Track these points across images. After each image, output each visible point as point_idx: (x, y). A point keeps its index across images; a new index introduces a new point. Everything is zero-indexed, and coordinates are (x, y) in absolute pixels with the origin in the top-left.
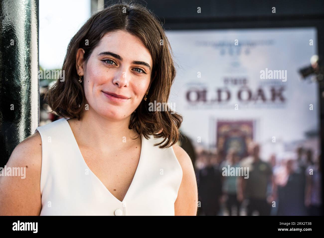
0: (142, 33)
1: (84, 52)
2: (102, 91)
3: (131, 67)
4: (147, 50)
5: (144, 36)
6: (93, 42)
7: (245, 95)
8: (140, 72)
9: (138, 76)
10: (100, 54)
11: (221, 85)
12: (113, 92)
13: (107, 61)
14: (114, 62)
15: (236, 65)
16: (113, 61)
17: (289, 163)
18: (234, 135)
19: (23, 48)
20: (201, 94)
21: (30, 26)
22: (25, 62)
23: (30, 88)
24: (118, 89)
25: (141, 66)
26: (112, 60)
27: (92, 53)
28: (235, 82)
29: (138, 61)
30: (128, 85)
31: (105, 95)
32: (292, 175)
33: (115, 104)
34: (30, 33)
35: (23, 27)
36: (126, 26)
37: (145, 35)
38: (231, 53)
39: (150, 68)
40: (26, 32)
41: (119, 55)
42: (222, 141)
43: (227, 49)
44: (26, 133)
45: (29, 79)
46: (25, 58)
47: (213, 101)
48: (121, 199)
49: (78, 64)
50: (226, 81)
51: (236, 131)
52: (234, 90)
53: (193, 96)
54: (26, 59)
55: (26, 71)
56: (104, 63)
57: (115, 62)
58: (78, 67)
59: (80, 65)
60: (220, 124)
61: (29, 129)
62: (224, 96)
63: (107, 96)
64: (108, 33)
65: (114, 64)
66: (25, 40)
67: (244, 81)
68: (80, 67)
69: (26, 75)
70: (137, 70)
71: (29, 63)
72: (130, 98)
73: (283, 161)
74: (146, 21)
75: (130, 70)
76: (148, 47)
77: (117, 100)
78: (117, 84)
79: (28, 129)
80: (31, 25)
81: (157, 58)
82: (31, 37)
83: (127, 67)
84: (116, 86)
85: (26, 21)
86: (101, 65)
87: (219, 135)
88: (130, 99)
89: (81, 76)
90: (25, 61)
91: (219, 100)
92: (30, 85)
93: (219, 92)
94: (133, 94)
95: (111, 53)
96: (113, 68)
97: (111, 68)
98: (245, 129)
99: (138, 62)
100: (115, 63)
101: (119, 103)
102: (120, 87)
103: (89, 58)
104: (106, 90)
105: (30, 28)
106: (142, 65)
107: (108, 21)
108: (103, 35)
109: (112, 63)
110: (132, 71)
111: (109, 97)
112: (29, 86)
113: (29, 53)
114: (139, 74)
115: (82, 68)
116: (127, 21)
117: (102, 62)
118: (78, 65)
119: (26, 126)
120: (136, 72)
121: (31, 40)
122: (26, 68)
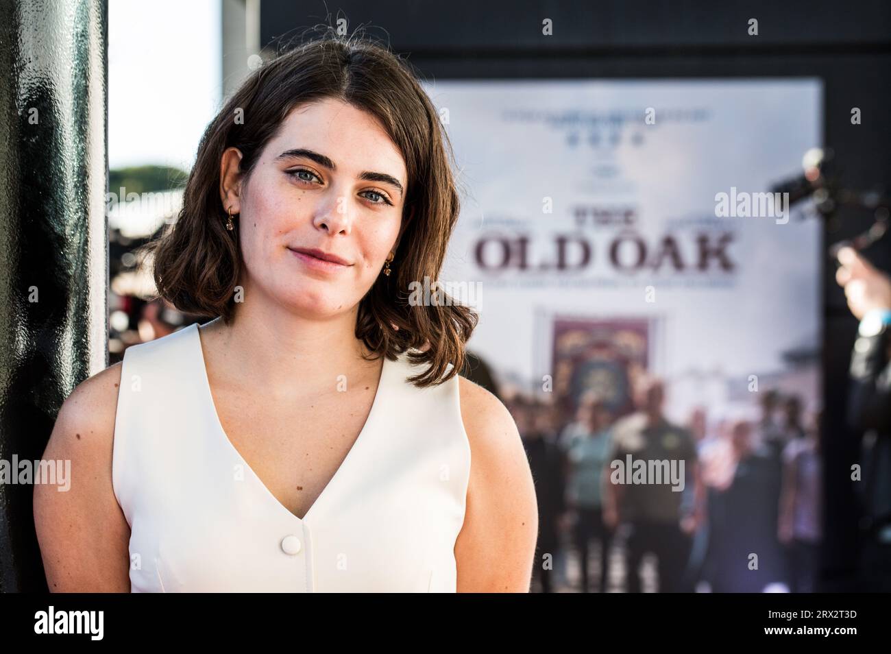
0: (382, 104)
1: (240, 155)
2: (288, 248)
3: (357, 187)
4: (394, 147)
5: (388, 112)
6: (263, 127)
7: (628, 253)
8: (376, 200)
9: (374, 209)
10: (281, 156)
11: (567, 225)
12: (316, 247)
13: (297, 174)
14: (316, 176)
15: (607, 172)
16: (312, 174)
17: (740, 432)
18: (599, 356)
19: (70, 143)
20: (515, 248)
21: (87, 87)
22: (75, 176)
23: (86, 242)
24: (326, 240)
25: (380, 186)
26: (310, 170)
27: (260, 156)
28: (604, 217)
29: (375, 172)
30: (349, 230)
31: (296, 255)
32: (746, 461)
33: (321, 275)
34: (87, 105)
35: (71, 91)
36: (345, 88)
37: (390, 110)
38: (594, 140)
39: (402, 192)
40: (76, 102)
41: (328, 157)
42: (565, 370)
43: (584, 133)
44: (77, 350)
45: (84, 220)
46: (74, 167)
47: (544, 267)
48: (300, 514)
49: (225, 184)
50: (580, 214)
51: (602, 346)
52: (600, 239)
53: (493, 254)
54: (76, 169)
55: (76, 200)
56: (292, 178)
57: (319, 176)
58: (226, 193)
59: (230, 188)
60: (562, 328)
61: (84, 340)
62: (574, 253)
63: (301, 258)
64: (301, 104)
65: (314, 179)
66: (75, 122)
67: (628, 216)
68: (231, 195)
69: (76, 209)
70: (371, 196)
71: (84, 180)
72: (353, 265)
73: (722, 423)
74: (393, 77)
75: (353, 194)
76: (397, 140)
77: (323, 265)
78: (324, 226)
79: (81, 340)
80: (90, 85)
81: (418, 168)
82: (88, 114)
83: (346, 186)
84: (322, 231)
85: (76, 76)
86: (282, 183)
87: (557, 357)
88: (352, 268)
89: (233, 215)
90: (73, 174)
91: (562, 265)
92: (88, 233)
93: (561, 242)
94: (361, 257)
95: (308, 153)
96: (314, 189)
97: (308, 189)
98: (627, 341)
99: (374, 174)
100: (318, 178)
101: (327, 274)
102: (332, 234)
103: (254, 167)
104: (298, 244)
105: (87, 93)
106: (383, 183)
107: (302, 76)
108: (288, 111)
109: (311, 179)
110: (358, 197)
111: (304, 260)
112: (84, 235)
113: (83, 155)
114: (375, 206)
115: (236, 195)
116: (347, 76)
117: (286, 175)
118: (226, 189)
119: (76, 335)
120: (368, 200)
121: (90, 123)
122: (77, 193)
